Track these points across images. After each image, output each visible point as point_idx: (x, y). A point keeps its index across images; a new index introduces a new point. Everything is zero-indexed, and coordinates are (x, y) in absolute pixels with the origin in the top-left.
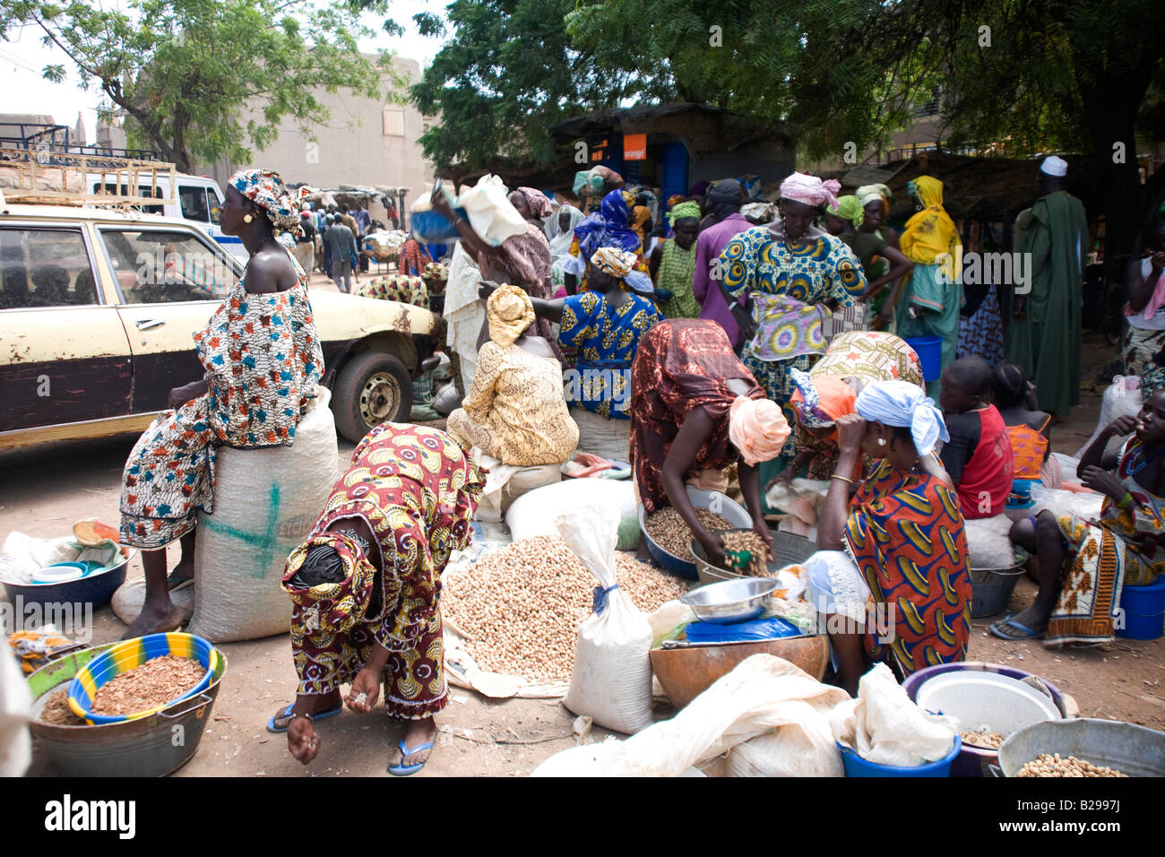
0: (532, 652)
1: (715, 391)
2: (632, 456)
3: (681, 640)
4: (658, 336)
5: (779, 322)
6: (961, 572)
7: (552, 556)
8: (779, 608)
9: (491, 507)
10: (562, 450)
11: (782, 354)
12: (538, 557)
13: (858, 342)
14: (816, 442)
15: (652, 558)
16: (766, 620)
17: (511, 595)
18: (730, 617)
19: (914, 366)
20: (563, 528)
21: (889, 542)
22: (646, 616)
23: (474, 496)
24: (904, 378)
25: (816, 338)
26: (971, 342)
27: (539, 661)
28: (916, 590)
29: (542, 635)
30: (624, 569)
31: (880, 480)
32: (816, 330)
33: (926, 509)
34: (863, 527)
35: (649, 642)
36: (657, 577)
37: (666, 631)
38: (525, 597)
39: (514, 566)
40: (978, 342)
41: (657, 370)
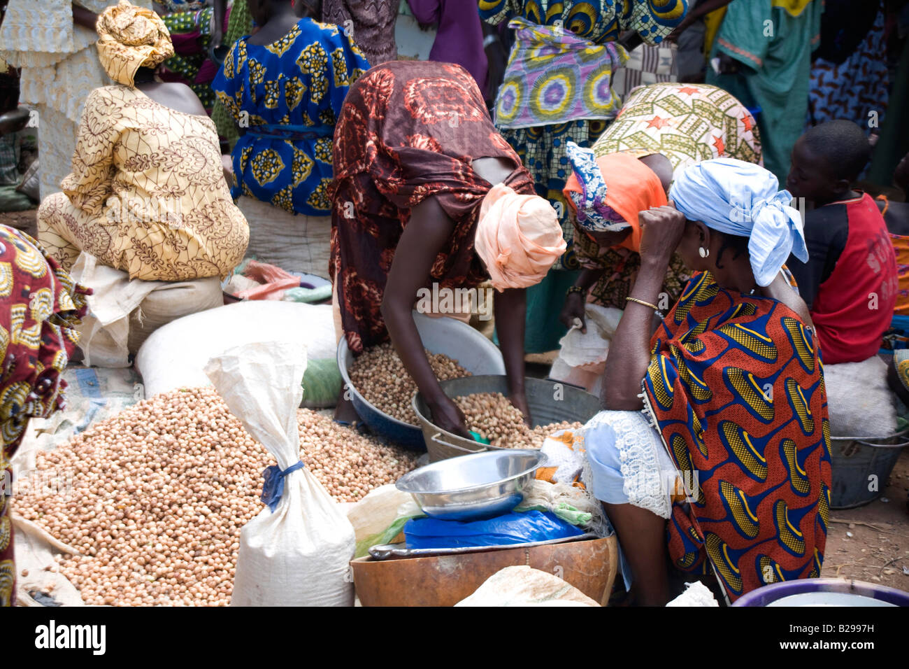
0: (171, 569)
1: (457, 176)
2: (332, 268)
3: (397, 544)
4: (372, 89)
5: (546, 68)
6: (815, 447)
7: (205, 419)
8: (544, 496)
9: (112, 345)
10: (223, 256)
11: (549, 117)
12: (183, 422)
13: (666, 100)
14: (602, 251)
15: (358, 418)
16: (524, 514)
17: (138, 482)
18: (471, 510)
19: (749, 136)
20: (217, 378)
21: (709, 401)
22: (346, 507)
23: (69, 331)
24: (733, 155)
25: (602, 96)
26: (838, 102)
27: (181, 582)
28: (747, 472)
29: (187, 541)
30: (315, 438)
31: (698, 304)
32: (602, 83)
33: (767, 353)
34: (672, 378)
35: (350, 550)
36: (365, 448)
37: (376, 530)
38: (162, 482)
39: (145, 435)
40: (846, 102)
41: (370, 143)
